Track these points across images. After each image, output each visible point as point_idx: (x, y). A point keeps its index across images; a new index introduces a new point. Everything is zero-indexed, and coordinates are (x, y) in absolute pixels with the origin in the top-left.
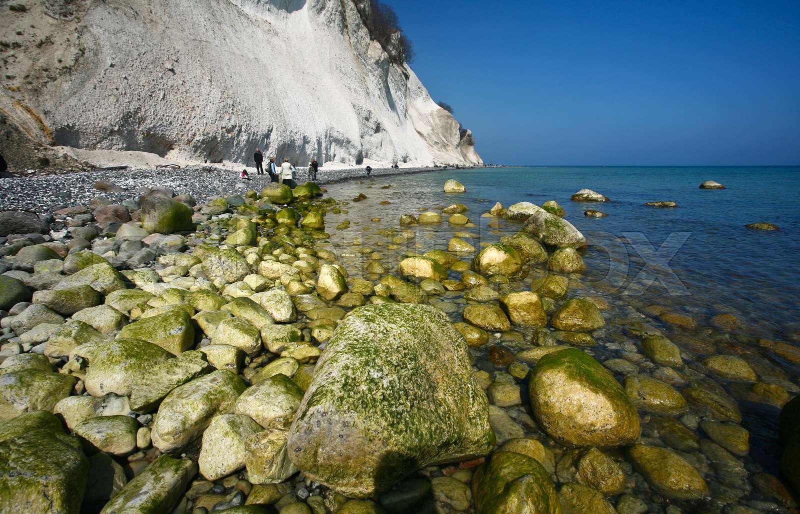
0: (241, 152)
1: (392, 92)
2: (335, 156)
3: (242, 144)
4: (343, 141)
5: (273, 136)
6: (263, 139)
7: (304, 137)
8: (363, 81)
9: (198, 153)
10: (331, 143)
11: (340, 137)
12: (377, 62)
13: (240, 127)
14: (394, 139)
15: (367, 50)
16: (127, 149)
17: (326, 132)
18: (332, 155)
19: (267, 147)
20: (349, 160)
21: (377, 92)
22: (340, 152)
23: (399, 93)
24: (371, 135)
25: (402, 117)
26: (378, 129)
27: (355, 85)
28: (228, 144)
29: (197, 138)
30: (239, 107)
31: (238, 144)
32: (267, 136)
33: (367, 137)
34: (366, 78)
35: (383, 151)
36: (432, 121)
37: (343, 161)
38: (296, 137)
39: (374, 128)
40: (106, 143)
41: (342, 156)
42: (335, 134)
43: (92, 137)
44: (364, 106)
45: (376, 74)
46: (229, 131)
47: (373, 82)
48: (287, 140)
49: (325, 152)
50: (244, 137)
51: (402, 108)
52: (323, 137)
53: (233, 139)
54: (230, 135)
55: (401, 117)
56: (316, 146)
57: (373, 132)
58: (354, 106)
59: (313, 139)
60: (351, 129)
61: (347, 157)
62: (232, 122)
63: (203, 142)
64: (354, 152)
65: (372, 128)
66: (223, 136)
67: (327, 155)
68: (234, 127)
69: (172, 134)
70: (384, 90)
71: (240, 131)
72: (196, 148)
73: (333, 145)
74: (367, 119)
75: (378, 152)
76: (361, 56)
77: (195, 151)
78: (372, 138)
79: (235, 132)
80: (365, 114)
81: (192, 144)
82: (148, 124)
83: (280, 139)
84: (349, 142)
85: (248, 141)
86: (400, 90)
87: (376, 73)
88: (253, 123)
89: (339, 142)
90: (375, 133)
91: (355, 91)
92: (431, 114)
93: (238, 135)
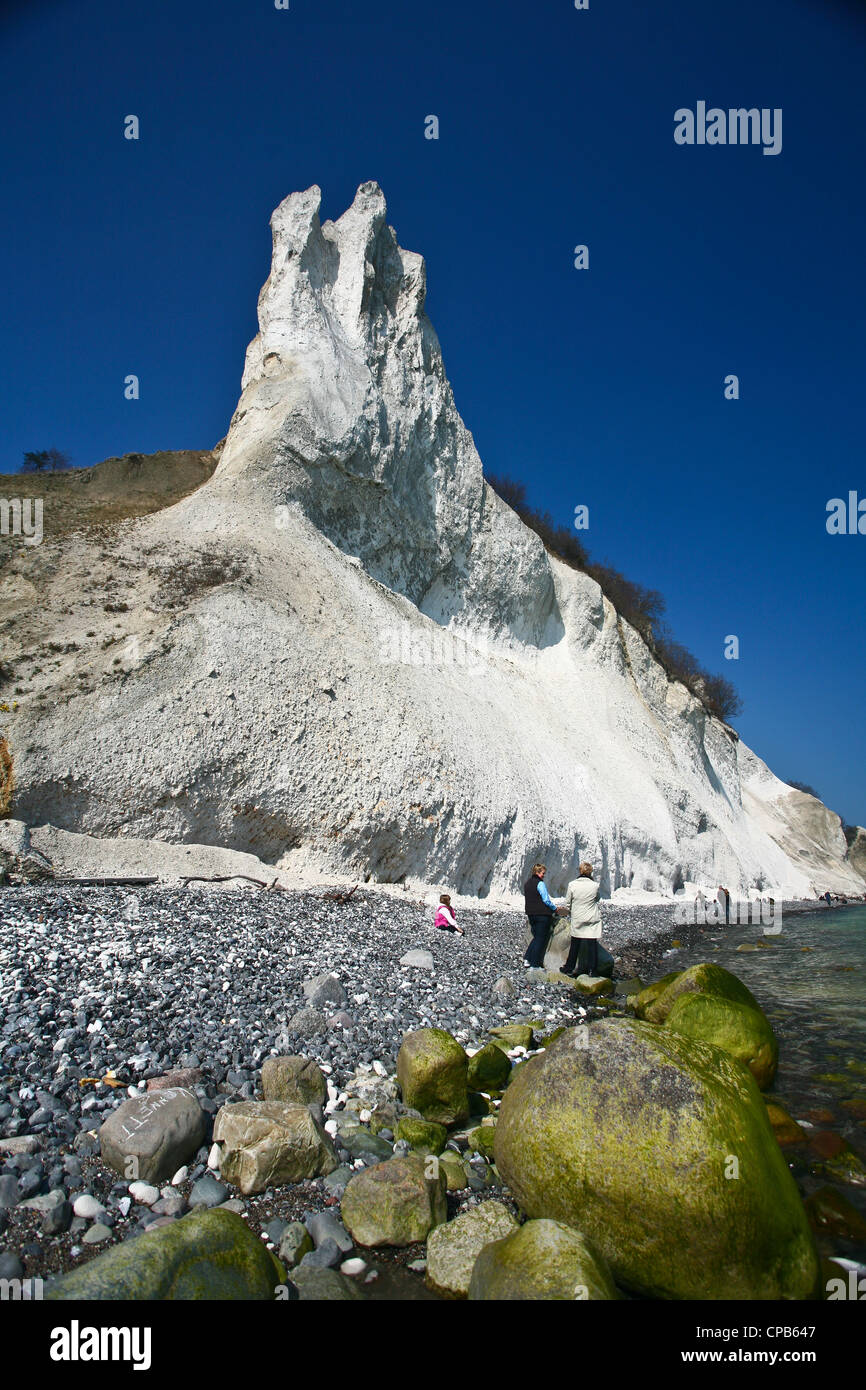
0: (450, 859)
1: (713, 762)
2: (632, 875)
3: (452, 843)
4: (646, 845)
5: (517, 829)
6: (497, 835)
7: (577, 835)
8: (664, 744)
9: (351, 859)
10: (624, 850)
11: (639, 838)
12: (683, 715)
13: (452, 805)
14: (734, 843)
15: (664, 696)
16: (192, 839)
17: (614, 829)
18: (628, 875)
19: (504, 851)
20: (661, 885)
21: (689, 763)
22: (642, 869)
23: (724, 764)
24: (692, 837)
25: (735, 804)
26: (703, 826)
27: (653, 749)
28: (421, 840)
29: (355, 824)
30: (453, 768)
31: (443, 841)
32: (506, 828)
33: (685, 840)
34: (668, 739)
35: (718, 868)
36: (783, 814)
37: (648, 886)
38: (562, 834)
39: (697, 822)
40: (145, 822)
41: (646, 877)
42: (630, 833)
43: (116, 808)
44: (675, 783)
45: (683, 734)
46: (425, 813)
47: (680, 744)
48: (545, 839)
49: (614, 867)
50: (456, 828)
51: (733, 790)
52: (610, 837)
53: (433, 829)
54: (427, 822)
55: (733, 805)
56: (599, 855)
57: (694, 831)
58: (657, 783)
59: (593, 840)
60: (659, 824)
61: (656, 878)
62: (436, 796)
63: (367, 833)
64: (668, 868)
65: (693, 824)
66: (412, 822)
67: (618, 874)
68: (438, 805)
69: (302, 812)
70: (699, 757)
71: (449, 815)
72: (349, 846)
73: (628, 852)
74: (682, 807)
75: (709, 869)
76: (656, 707)
77: (347, 853)
78: (694, 843)
79: (440, 816)
80: (677, 798)
81: (341, 837)
82: (253, 788)
83: (530, 836)
84: (657, 848)
85: (465, 836)
86: (726, 759)
87: (683, 732)
88: (478, 801)
89: (638, 848)
90: (699, 832)
91: (655, 758)
92: (780, 801)
93: (445, 823)
